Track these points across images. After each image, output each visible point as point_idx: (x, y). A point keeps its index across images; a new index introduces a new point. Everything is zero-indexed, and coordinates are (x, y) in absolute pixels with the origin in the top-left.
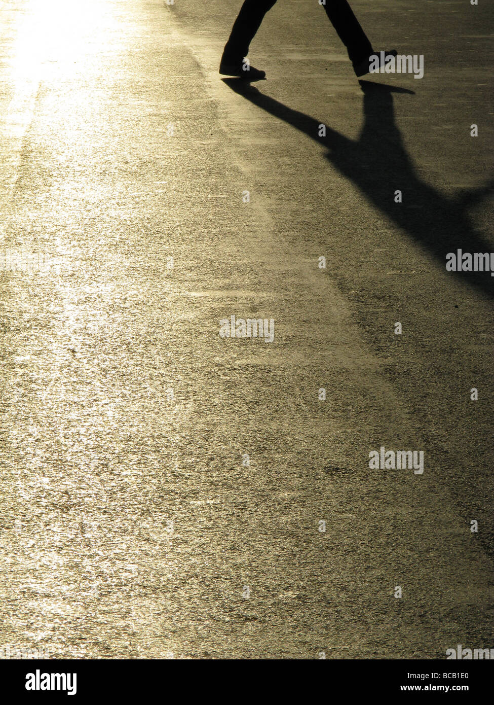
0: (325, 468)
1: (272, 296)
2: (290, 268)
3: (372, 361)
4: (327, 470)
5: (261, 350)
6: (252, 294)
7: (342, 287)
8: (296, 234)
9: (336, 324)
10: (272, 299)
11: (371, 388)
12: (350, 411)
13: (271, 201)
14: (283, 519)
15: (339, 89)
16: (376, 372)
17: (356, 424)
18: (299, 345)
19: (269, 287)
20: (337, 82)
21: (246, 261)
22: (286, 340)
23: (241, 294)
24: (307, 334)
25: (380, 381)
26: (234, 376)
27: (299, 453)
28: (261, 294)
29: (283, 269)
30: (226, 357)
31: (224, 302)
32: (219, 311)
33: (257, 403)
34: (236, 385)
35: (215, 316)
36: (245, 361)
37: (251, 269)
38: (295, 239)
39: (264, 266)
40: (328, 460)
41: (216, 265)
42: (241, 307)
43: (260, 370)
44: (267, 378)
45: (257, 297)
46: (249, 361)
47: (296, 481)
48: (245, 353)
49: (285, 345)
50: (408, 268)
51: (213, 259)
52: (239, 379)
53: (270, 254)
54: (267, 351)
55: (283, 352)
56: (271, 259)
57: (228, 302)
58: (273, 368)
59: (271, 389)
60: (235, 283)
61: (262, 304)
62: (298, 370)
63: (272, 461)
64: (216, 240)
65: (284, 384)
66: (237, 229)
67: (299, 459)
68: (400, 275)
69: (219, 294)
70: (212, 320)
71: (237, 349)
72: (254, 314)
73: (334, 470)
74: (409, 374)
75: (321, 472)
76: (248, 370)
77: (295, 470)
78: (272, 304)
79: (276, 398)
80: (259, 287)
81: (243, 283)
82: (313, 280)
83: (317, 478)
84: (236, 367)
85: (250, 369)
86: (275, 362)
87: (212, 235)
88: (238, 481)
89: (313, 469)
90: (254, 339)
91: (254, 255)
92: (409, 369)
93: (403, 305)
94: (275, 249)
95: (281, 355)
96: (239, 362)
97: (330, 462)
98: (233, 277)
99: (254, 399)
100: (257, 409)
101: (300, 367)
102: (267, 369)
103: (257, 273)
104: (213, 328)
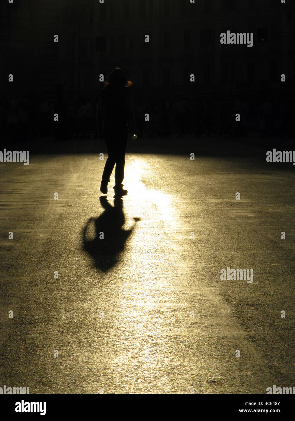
0: (207, 381)
1: (186, 305)
2: (197, 292)
3: (243, 333)
4: (209, 382)
5: (176, 329)
6: (174, 304)
7: (228, 300)
8: (204, 277)
9: (222, 317)
10: (185, 307)
11: (240, 345)
12: (226, 355)
13: (191, 263)
15: (237, 214)
16: (244, 338)
17: (229, 361)
18: (199, 327)
19: (185, 300)
20: (237, 211)
21: (172, 290)
22: (191, 324)
23: (167, 304)
25: (246, 342)
26: (159, 341)
27: (192, 375)
28: (179, 304)
29: (193, 292)
30: (154, 332)
31: (156, 308)
32: (153, 312)
33: (170, 352)
34: (158, 345)
35: (150, 314)
36: (165, 334)
37: (175, 293)
38: (203, 279)
39: (183, 292)
40: (210, 378)
41: (154, 292)
42: (166, 310)
43: (174, 338)
44: (178, 342)
45: (176, 306)
46: (167, 334)
47: (189, 387)
48: (166, 330)
49: (190, 327)
50: (269, 292)
51: (153, 289)
52: (161, 342)
53: (187, 286)
54: (180, 329)
55: (189, 330)
56: (187, 289)
57: (159, 308)
58: (182, 337)
59: (179, 346)
60: (164, 299)
61: (179, 309)
62: (197, 338)
63: (175, 379)
64: (155, 281)
65: (187, 344)
66: (168, 276)
67: (192, 377)
68: (264, 295)
69: (154, 304)
70: (148, 316)
71: (161, 329)
72: (173, 313)
73: (213, 382)
74: (264, 339)
75: (205, 383)
76: (167, 338)
77: (189, 382)
78: (185, 309)
79: (182, 350)
80: (178, 301)
81: (169, 300)
82: (211, 297)
83: (202, 385)
84: (159, 337)
85: (168, 338)
86: (183, 334)
87: (153, 278)
88: (154, 388)
89: (200, 382)
90: (172, 324)
91: (177, 287)
92: (264, 337)
93: (264, 308)
94: (190, 284)
95: (188, 331)
96: (161, 334)
97: (211, 378)
98: (163, 297)
99: (168, 351)
100: (170, 355)
101: (198, 336)
102: (178, 337)
103: (178, 295)
104: (148, 320)
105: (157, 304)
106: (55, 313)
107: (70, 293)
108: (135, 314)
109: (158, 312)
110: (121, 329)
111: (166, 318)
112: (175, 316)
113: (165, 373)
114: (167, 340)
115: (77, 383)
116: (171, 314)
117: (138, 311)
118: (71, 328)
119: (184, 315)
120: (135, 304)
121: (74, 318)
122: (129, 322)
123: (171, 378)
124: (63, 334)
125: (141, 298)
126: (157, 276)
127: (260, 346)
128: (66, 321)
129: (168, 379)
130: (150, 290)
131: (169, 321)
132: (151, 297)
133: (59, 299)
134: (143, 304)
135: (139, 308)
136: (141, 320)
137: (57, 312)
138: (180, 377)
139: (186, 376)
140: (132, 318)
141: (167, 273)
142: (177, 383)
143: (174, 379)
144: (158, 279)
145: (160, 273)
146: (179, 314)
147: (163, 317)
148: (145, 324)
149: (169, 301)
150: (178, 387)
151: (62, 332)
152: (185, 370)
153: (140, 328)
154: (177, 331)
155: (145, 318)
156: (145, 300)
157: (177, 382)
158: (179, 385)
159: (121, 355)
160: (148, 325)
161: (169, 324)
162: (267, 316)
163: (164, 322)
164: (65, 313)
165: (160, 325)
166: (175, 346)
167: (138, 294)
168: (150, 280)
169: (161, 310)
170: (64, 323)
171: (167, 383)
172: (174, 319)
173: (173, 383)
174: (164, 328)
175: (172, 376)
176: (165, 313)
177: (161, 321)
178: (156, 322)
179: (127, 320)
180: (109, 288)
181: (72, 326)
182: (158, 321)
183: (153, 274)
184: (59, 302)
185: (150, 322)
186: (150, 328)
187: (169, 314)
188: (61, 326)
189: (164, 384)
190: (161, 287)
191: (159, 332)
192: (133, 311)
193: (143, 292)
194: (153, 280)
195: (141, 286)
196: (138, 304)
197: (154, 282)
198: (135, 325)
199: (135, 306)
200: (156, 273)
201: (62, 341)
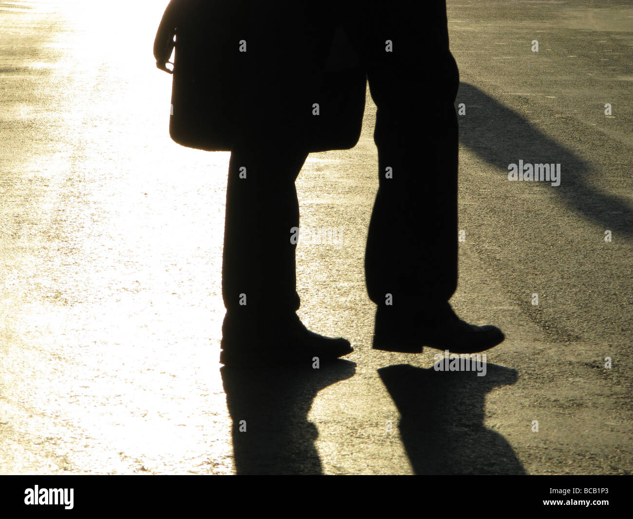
24: (369, 185)
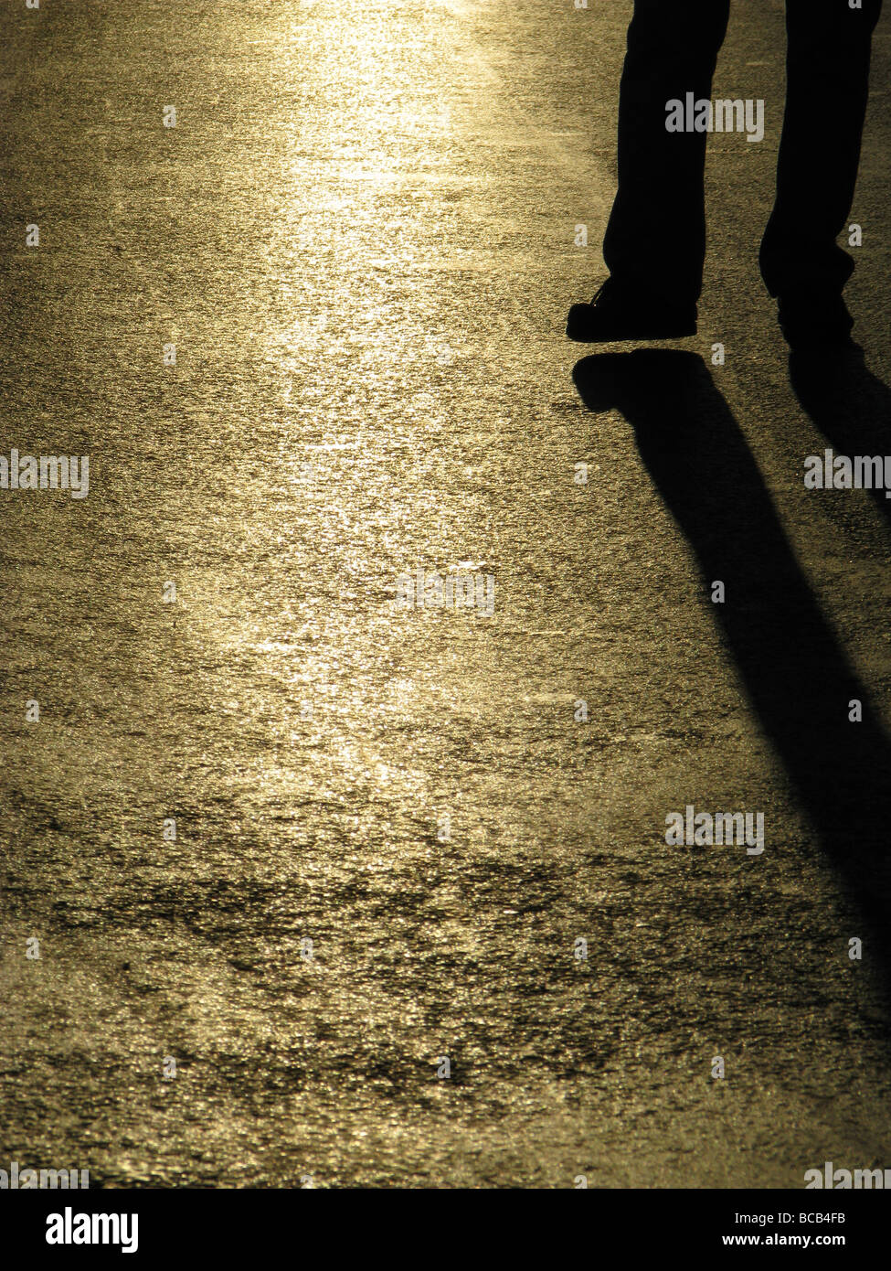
0: (554, 405)
1: (488, 180)
2: (522, 143)
4: (556, 407)
5: (459, 251)
6: (453, 178)
8: (541, 99)
10: (485, 186)
14: (469, 470)
18: (528, 246)
19: (486, 166)
21: (447, 135)
22: (504, 238)
23: (431, 178)
26: (409, 285)
27: (508, 386)
28: (467, 179)
29: (511, 144)
30: (394, 259)
31: (398, 187)
32: (389, 199)
33: (441, 320)
34: (407, 297)
35: (381, 205)
36: (427, 266)
37: (455, 144)
38: (538, 106)
39: (478, 141)
40: (560, 395)
41: (390, 139)
42: (429, 194)
43: (453, 277)
44: (465, 288)
45: (460, 182)
46: (434, 266)
47: (500, 421)
48: (429, 255)
49: (502, 246)
50: (738, 146)
51: (387, 130)
52: (414, 288)
53: (490, 125)
54: (470, 252)
55: (499, 254)
56: (491, 132)
57: (407, 188)
58: (476, 275)
59: (469, 302)
60: (423, 163)
61: (468, 192)
62: (522, 278)
63: (459, 396)
64: (394, 106)
65: (494, 295)
66: (434, 91)
67: (507, 393)
68: (723, 155)
69: (392, 177)
70: (375, 211)
71: (415, 249)
72: (451, 204)
73: (569, 407)
74: (721, 285)
75: (546, 410)
76: (431, 277)
77: (499, 407)
78: (487, 191)
79: (477, 314)
80: (464, 169)
81: (437, 163)
82: (565, 159)
83: (537, 417)
84: (409, 273)
85: (435, 276)
86: (481, 267)
87: (389, 98)
88: (395, 421)
89: (531, 405)
90: (447, 237)
91: (462, 125)
92: (723, 279)
93: (722, 194)
94: (500, 119)
95: (494, 257)
96: (416, 266)
97: (564, 398)
98: (419, 155)
99: (437, 315)
100: (441, 328)
101: (525, 274)
102: (465, 276)
103: (463, 150)
104: (375, 221)
105: (402, 177)
106: (94, 193)
107: (139, 134)
108: (336, 205)
109: (404, 198)
110: (294, 245)
111: (430, 217)
112: (454, 213)
113: (428, 378)
114: (432, 281)
115: (167, 399)
116: (444, 205)
117: (344, 196)
118: (144, 238)
119: (484, 210)
120: (335, 175)
121: (151, 210)
122: (317, 225)
123: (446, 394)
124: (120, 255)
125: (352, 156)
126: (399, 92)
127: (710, 304)
128: (128, 218)
129: (437, 395)
130: (379, 132)
131: (437, 227)
132: (382, 155)
133: (106, 150)
134: (360, 175)
135: (346, 185)
136: (353, 223)
137: (100, 189)
138: (472, 390)
139: (489, 390)
140: (326, 214)
141: (429, 84)
142: (465, 410)
143: (454, 397)
144: (403, 100)
145: (407, 81)
146: (466, 206)
147: (419, 215)
148: (367, 236)
149: (437, 169)
150: (466, 420)
151: (118, 249)
152: (487, 372)
153: (351, 245)
154: (461, 259)
155: (366, 217)
156: (366, 163)
157: (464, 405)
158: (470, 415)
159: (296, 322)
160: (375, 239)
161: (438, 236)
162: (732, 219)
163: (423, 229)
164: (123, 193)
165: (410, 238)
166: (458, 302)
167: (344, 145)
168: (379, 104)
169: (414, 195)
170: (123, 222)
171: (435, 408)
172: (454, 222)
173: (453, 408)
174: (424, 249)
175: (448, 387)
176: (424, 204)
177: (415, 225)
178: (398, 230)
179: (311, 220)
180: (256, 124)
181: (148, 233)
182: (404, 226)
183: (387, 86)
184: (106, 160)
185: (382, 228)
186: (382, 246)
187: (439, 206)
188: (113, 233)
189: (426, 411)
190: (413, 124)
191: (410, 258)
192: (329, 195)
193: (358, 139)
194: (388, 104)
195: (352, 121)
196: (343, 175)
197: (390, 109)
198: (338, 237)
199: (336, 180)
200: (398, 84)
201: (118, 276)
